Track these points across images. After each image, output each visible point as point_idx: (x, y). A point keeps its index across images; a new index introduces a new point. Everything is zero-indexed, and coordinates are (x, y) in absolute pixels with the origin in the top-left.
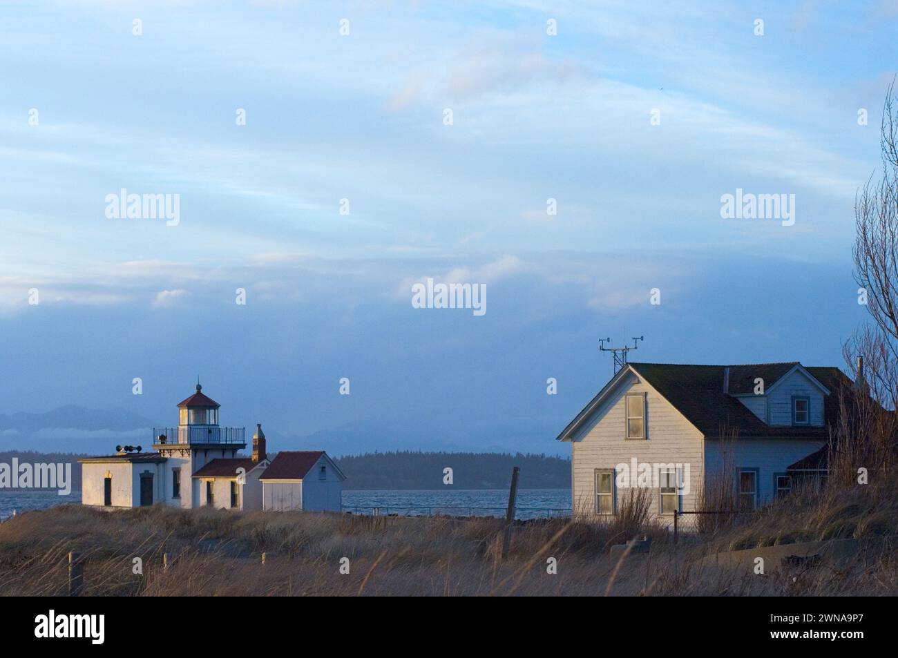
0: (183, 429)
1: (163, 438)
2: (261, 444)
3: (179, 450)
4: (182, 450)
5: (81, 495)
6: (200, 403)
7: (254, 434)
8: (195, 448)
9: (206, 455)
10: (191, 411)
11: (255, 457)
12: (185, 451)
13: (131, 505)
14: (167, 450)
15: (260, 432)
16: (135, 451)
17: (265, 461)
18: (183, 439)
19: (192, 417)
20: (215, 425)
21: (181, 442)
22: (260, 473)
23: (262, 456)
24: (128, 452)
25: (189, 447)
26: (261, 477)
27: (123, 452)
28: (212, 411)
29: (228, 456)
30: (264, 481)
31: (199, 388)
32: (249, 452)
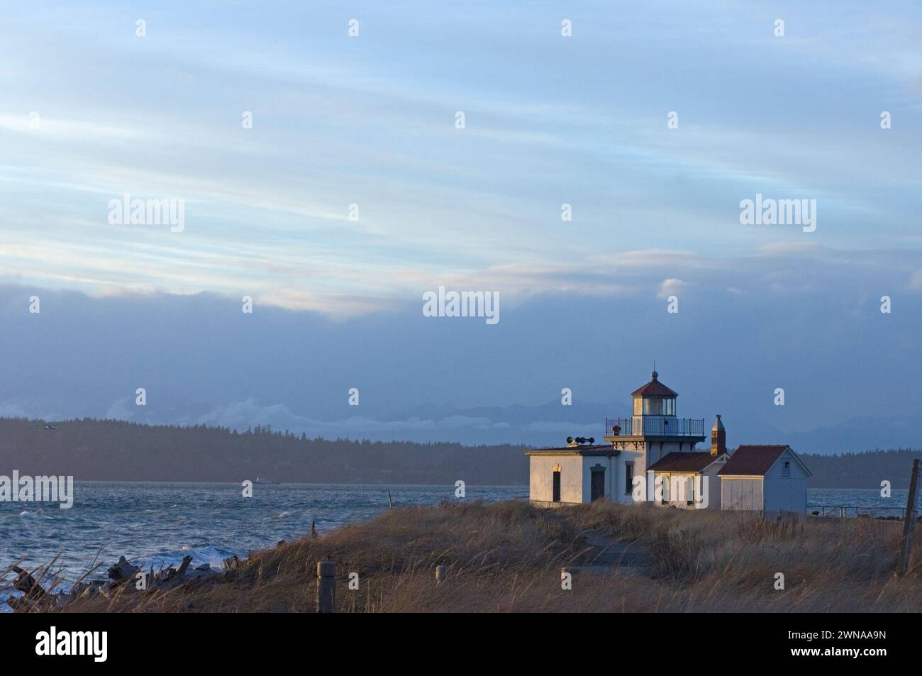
0: (638, 418)
1: (617, 430)
2: (721, 437)
3: (633, 442)
4: (636, 443)
5: (529, 489)
6: (656, 392)
7: (713, 426)
8: (650, 441)
9: (661, 449)
10: (647, 401)
11: (714, 451)
12: (638, 443)
13: (581, 501)
14: (620, 442)
15: (720, 423)
16: (587, 443)
17: (725, 455)
18: (637, 431)
19: (647, 407)
20: (672, 415)
21: (635, 434)
22: (719, 469)
23: (722, 449)
24: (580, 444)
25: (643, 439)
26: (719, 473)
27: (574, 444)
28: (669, 401)
29: (686, 449)
30: (724, 477)
31: (655, 375)
32: (708, 446)
